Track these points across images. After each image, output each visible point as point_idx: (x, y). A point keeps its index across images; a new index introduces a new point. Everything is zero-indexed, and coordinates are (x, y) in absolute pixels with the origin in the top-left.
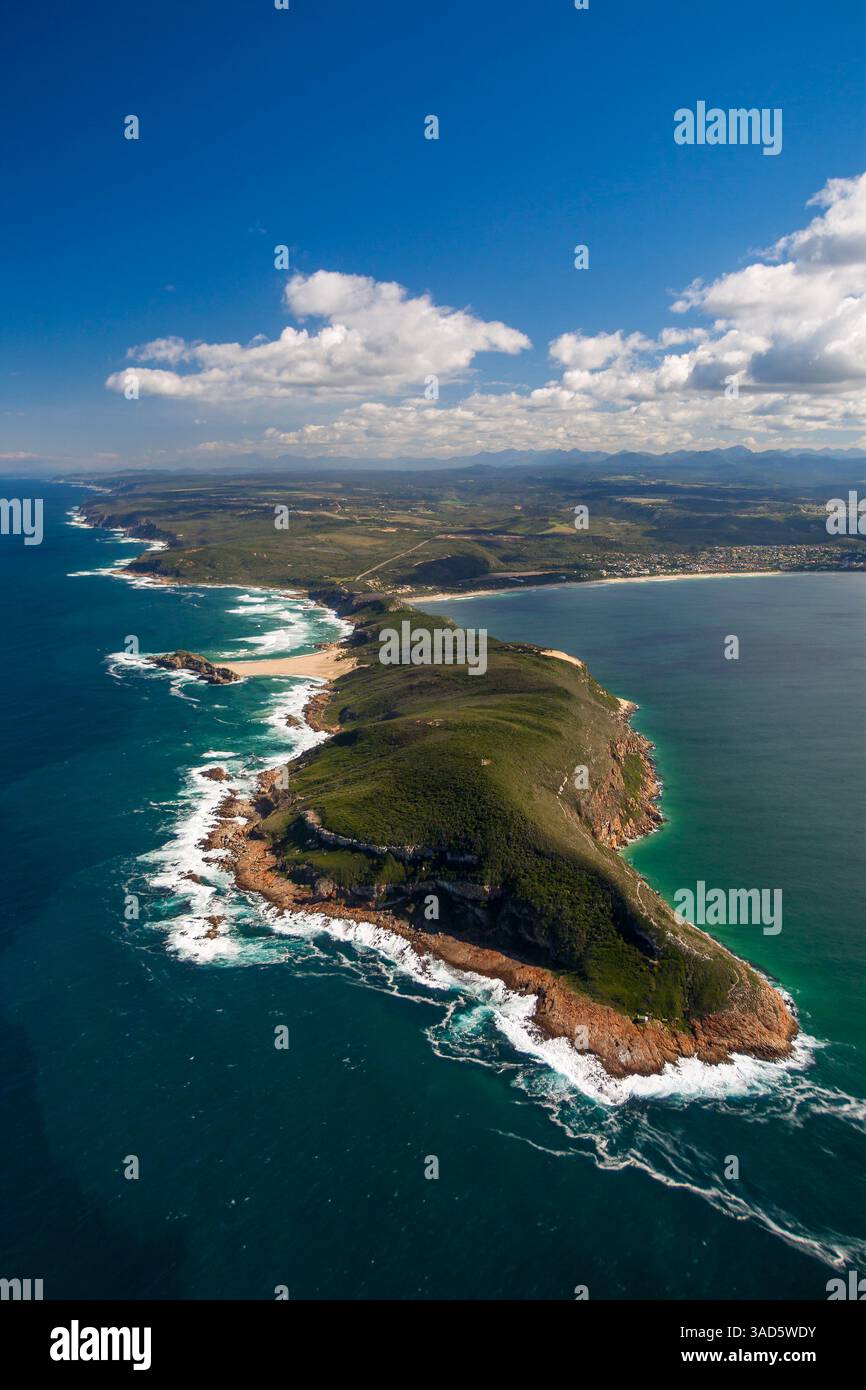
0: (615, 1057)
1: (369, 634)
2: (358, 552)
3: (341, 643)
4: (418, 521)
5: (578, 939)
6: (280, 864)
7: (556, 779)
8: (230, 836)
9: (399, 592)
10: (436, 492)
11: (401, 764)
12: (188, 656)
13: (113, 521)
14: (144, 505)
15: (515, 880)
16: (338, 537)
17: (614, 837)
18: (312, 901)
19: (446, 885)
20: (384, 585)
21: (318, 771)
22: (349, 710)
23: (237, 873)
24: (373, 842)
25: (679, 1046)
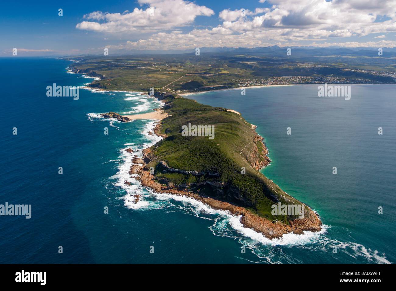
0: (268, 233)
1: (170, 106)
2: (161, 80)
3: (161, 109)
4: (179, 70)
5: (253, 198)
6: (155, 178)
7: (239, 149)
8: (137, 169)
9: (177, 92)
10: (183, 61)
11: (190, 146)
12: (114, 114)
13: (81, 71)
14: (91, 66)
15: (232, 180)
16: (155, 75)
17: (257, 166)
18: (167, 189)
19: (209, 183)
20: (172, 90)
21: (163, 149)
22: (168, 129)
23: (142, 181)
24: (185, 170)
25: (287, 229)
